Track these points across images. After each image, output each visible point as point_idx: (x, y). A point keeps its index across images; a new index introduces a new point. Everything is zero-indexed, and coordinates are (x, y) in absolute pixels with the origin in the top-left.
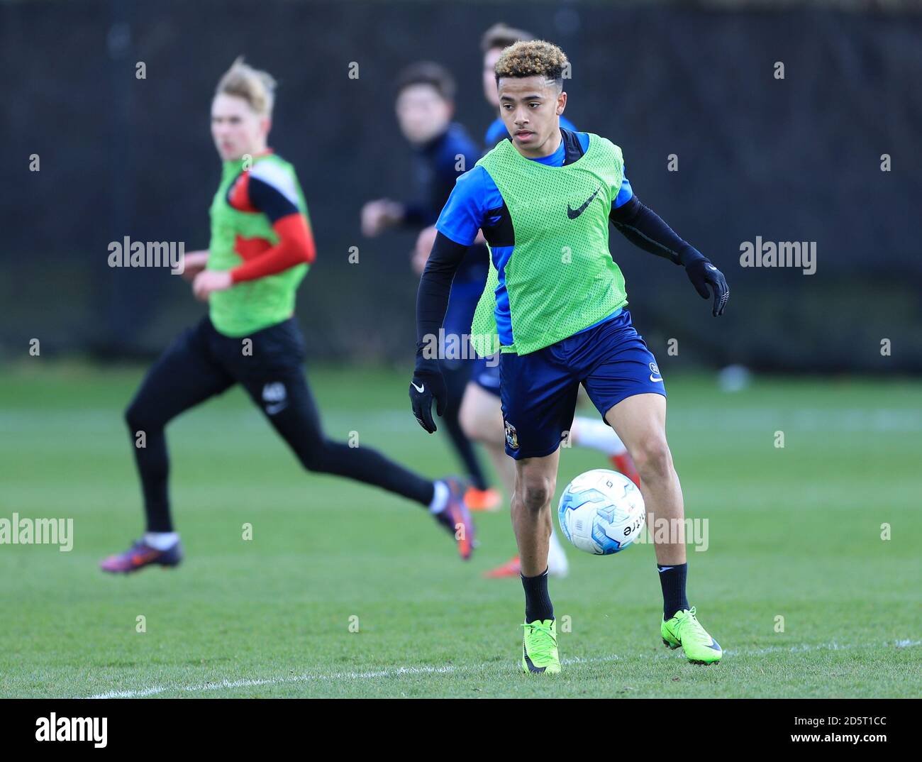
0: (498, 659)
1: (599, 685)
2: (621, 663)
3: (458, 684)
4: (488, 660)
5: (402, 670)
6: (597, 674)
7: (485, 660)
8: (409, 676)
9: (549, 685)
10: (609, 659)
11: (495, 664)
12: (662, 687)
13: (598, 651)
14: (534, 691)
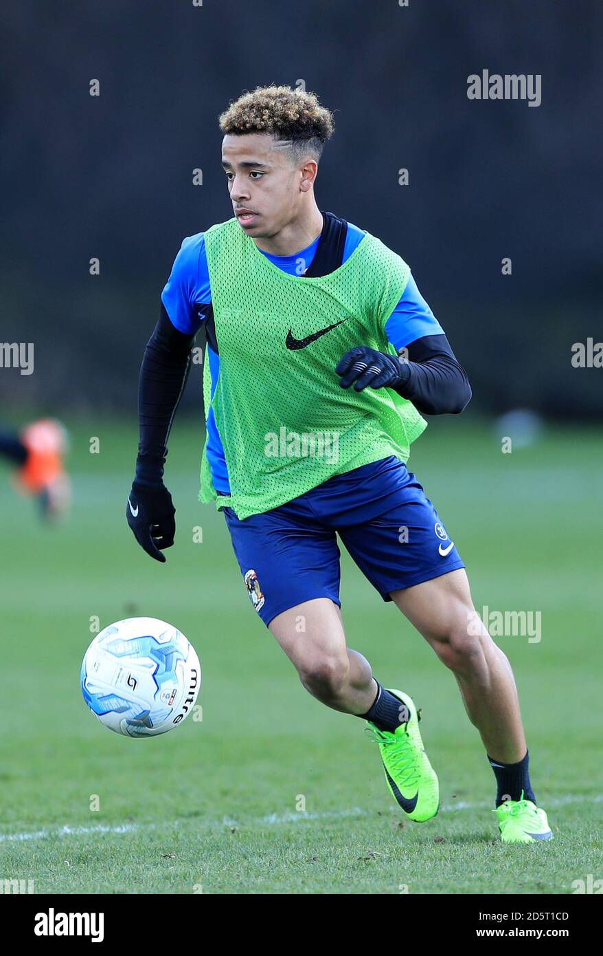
0: (197, 814)
1: (335, 850)
2: (365, 819)
3: (142, 848)
4: (182, 816)
5: (66, 830)
6: (331, 834)
7: (179, 815)
8: (75, 838)
9: (266, 849)
10: (346, 813)
11: (193, 821)
12: (420, 852)
13: (332, 803)
14: (245, 857)
